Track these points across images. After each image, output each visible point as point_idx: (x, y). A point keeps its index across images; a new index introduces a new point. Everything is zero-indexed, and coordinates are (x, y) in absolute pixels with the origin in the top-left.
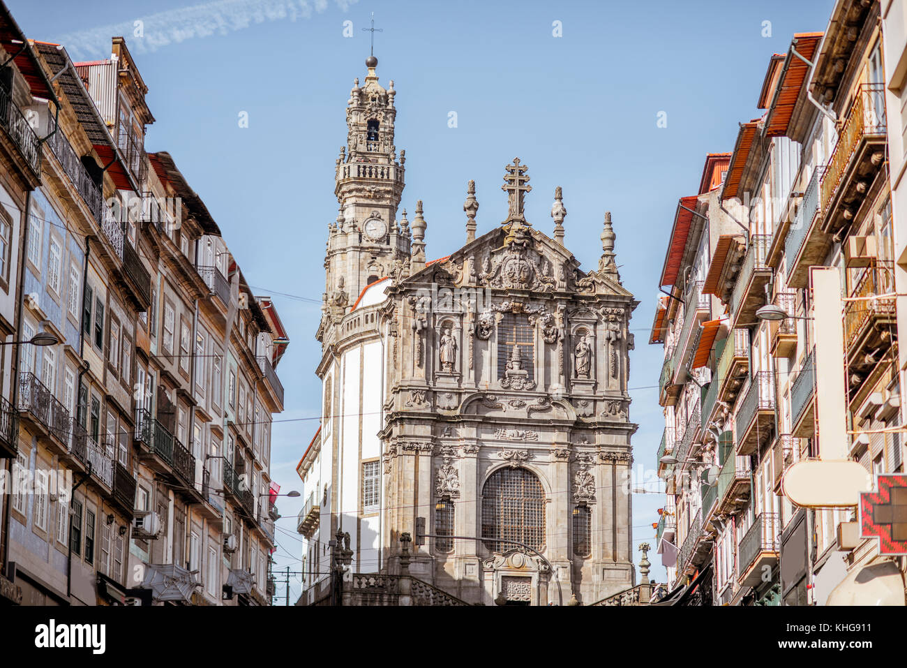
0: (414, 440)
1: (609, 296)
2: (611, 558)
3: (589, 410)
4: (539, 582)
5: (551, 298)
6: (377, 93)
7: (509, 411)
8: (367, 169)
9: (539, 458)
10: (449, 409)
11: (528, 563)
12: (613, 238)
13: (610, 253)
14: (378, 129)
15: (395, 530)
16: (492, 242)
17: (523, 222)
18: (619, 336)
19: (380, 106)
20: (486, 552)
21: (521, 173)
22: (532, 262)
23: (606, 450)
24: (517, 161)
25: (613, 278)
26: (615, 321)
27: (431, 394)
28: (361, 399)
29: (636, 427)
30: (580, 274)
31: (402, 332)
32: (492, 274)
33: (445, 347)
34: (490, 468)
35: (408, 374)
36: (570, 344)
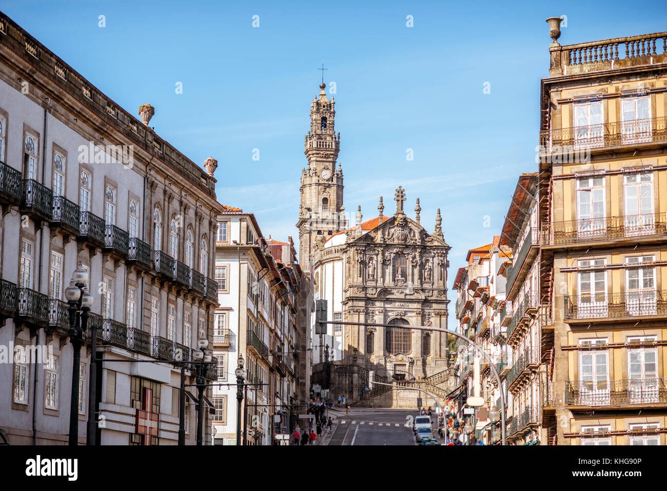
0: (358, 308)
1: (439, 246)
2: (439, 356)
3: (430, 294)
4: (409, 366)
5: (414, 247)
6: (326, 103)
7: (397, 295)
8: (322, 143)
9: (409, 314)
10: (372, 294)
11: (405, 359)
12: (441, 220)
13: (439, 227)
14: (326, 122)
15: (350, 345)
16: (390, 223)
17: (403, 214)
18: (443, 262)
19: (327, 110)
20: (387, 354)
21: (402, 193)
22: (406, 232)
23: (437, 311)
24: (400, 187)
25: (441, 238)
26: (441, 256)
27: (365, 288)
28: (333, 286)
29: (450, 301)
30: (427, 236)
31: (352, 262)
32: (390, 237)
33: (370, 268)
34: (389, 319)
35: (355, 280)
36: (422, 266)
